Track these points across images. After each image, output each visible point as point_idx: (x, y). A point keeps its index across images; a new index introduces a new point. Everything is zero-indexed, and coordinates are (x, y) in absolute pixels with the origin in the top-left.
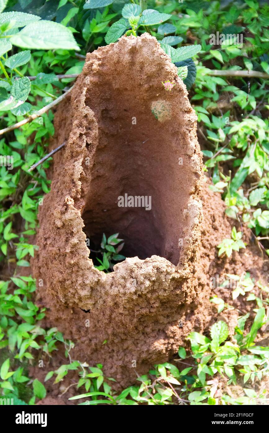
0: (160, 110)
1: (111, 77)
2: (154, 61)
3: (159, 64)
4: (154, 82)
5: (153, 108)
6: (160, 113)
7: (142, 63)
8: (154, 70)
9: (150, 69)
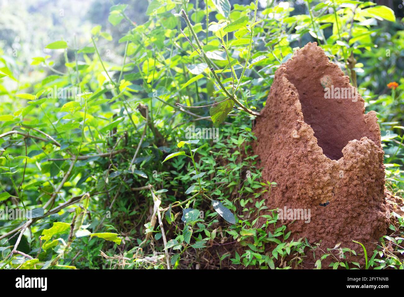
0: (326, 82)
1: (294, 74)
2: (318, 52)
3: (321, 53)
4: (321, 64)
5: (322, 82)
6: (326, 83)
7: (312, 56)
8: (319, 56)
9: (317, 57)
